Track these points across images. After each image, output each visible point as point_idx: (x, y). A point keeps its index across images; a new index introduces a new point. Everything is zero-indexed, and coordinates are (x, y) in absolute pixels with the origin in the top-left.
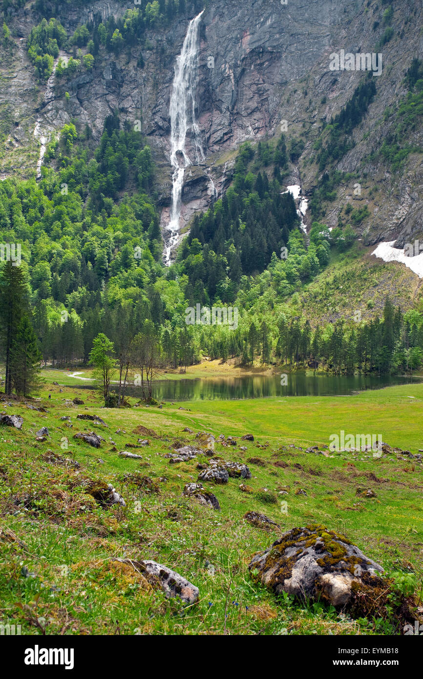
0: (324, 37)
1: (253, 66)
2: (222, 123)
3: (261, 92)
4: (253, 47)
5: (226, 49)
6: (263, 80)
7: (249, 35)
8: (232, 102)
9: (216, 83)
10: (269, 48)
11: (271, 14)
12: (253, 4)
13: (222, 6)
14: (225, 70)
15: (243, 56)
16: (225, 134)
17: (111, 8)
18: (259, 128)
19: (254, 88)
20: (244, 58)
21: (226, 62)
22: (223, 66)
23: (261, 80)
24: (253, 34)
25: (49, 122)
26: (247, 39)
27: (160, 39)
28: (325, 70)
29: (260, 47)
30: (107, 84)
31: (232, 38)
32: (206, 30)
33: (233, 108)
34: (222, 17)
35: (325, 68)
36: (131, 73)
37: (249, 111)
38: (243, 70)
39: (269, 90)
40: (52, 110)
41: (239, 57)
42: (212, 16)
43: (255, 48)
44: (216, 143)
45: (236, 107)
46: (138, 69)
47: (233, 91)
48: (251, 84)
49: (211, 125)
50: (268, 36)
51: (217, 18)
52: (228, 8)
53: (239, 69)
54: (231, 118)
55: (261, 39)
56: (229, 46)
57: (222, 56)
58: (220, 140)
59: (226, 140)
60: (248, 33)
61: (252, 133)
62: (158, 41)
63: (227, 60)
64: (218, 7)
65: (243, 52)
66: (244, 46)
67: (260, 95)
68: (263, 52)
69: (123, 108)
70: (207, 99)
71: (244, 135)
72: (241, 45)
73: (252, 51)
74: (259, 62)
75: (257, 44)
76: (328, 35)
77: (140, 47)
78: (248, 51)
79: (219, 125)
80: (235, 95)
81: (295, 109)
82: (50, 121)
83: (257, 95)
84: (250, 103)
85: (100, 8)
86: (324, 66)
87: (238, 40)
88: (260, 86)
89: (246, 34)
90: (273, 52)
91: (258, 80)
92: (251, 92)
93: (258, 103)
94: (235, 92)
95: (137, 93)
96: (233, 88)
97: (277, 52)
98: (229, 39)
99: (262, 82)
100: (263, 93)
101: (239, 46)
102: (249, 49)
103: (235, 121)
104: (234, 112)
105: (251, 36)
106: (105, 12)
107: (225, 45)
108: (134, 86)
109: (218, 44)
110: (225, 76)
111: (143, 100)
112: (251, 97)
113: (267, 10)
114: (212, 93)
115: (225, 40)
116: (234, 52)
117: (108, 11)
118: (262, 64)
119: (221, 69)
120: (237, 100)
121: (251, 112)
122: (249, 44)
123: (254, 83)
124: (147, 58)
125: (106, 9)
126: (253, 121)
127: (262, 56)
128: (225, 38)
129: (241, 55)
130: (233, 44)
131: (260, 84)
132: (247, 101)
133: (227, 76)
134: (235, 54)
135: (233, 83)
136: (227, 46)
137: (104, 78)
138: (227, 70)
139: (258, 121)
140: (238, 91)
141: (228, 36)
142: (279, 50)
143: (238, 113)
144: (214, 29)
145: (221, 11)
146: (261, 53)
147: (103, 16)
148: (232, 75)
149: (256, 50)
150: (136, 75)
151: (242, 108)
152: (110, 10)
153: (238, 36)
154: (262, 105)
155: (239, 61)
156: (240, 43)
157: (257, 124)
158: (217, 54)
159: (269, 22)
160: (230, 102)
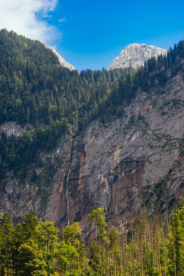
0: (175, 149)
1: (123, 173)
3: (130, 195)
5: (100, 162)
6: (132, 185)
7: (119, 149)
8: (107, 204)
9: (94, 189)
10: (135, 159)
11: (135, 132)
12: (121, 125)
13: (97, 128)
14: (101, 178)
15: (115, 166)
17: (14, 128)
19: (124, 191)
20: (116, 168)
21: (101, 173)
22: (99, 176)
23: (130, 184)
24: (122, 148)
26: (117, 152)
27: (49, 157)
28: (175, 177)
29: (128, 158)
30: (8, 196)
31: (105, 153)
32: (86, 147)
33: (109, 209)
34: (97, 137)
35: (175, 174)
36: (27, 187)
37: (121, 211)
38: (116, 177)
39: (135, 192)
41: (112, 167)
42: (89, 136)
43: (124, 159)
45: (110, 209)
46: (32, 183)
47: (108, 195)
48: (122, 188)
50: (133, 149)
51: (93, 137)
52: (101, 130)
53: (112, 177)
54: (107, 218)
55: (127, 152)
56: (104, 159)
57: (98, 168)
60: (118, 148)
61: (123, 229)
62: (48, 159)
63: (102, 171)
64: (94, 129)
65: (115, 163)
66: (115, 158)
67: (129, 196)
68: (130, 161)
70: (86, 204)
72: (113, 157)
73: (122, 162)
74: (128, 170)
75: (126, 156)
76: (177, 148)
77: (34, 165)
78: (118, 162)
80: (110, 198)
81: (151, 210)
83: (127, 197)
84: (122, 204)
85: (6, 128)
86: (174, 173)
87: (110, 154)
88: (129, 189)
89: (116, 149)
90: (138, 161)
91: (128, 185)
92: (122, 195)
94: (109, 196)
95: (31, 204)
96: (108, 192)
97: (142, 161)
98: (103, 155)
99: (131, 186)
100: (132, 195)
101: (112, 158)
102: (119, 160)
103: (110, 220)
104: (110, 211)
105: (120, 150)
106: (10, 131)
107: (99, 159)
108: (29, 198)
109: (94, 158)
110: (101, 183)
111: (35, 209)
112: (122, 199)
113: (132, 129)
114: (91, 198)
115: (100, 155)
116: (107, 164)
117: (12, 131)
118: (131, 171)
119: (97, 178)
120: (111, 202)
121: (123, 212)
122: (119, 157)
123: (125, 187)
124: (39, 173)
125: (10, 129)
126: (125, 219)
127: (130, 165)
128: (99, 153)
129: (114, 166)
130: (106, 157)
131: (129, 188)
132: (120, 202)
133: (103, 183)
134: (108, 165)
135: (108, 188)
136: (101, 160)
137: (6, 193)
138: (102, 178)
139: (128, 218)
140: (112, 195)
141: (101, 152)
142: (143, 160)
143: (112, 213)
144: (91, 147)
145: (96, 132)
146: (129, 162)
147: (8, 135)
148: (107, 182)
149: (125, 161)
150: (30, 188)
151: (116, 209)
152: (13, 129)
153: (110, 151)
154: (131, 205)
155: (112, 170)
156: (112, 156)
157: (127, 221)
158: (94, 167)
159: (134, 138)
160: (106, 204)
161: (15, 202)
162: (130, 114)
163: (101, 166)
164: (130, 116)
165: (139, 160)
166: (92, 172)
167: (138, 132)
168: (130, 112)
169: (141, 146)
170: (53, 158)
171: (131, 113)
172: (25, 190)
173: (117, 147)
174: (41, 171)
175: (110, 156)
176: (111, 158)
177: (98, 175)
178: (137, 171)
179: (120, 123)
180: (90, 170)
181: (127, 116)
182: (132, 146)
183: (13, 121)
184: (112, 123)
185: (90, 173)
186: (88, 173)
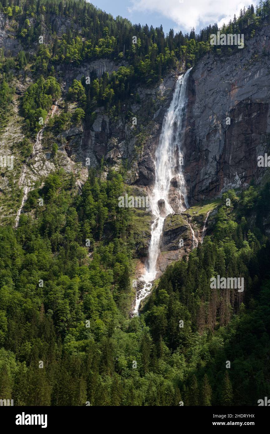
1: (241, 117)
2: (209, 172)
3: (249, 142)
4: (242, 99)
5: (213, 102)
6: (252, 131)
7: (237, 88)
8: (219, 151)
9: (203, 133)
10: (257, 100)
11: (259, 69)
12: (241, 60)
13: (211, 63)
14: (213, 120)
15: (231, 108)
16: (212, 183)
17: (107, 66)
18: (247, 177)
19: (242, 137)
20: (232, 110)
21: (213, 114)
22: (211, 117)
23: (249, 130)
24: (241, 87)
25: (34, 173)
26: (235, 92)
27: (149, 93)
29: (248, 99)
30: (95, 135)
31: (220, 91)
32: (195, 84)
33: (220, 157)
34: (211, 72)
36: (120, 125)
37: (237, 160)
39: (256, 139)
40: (38, 161)
41: (227, 109)
42: (201, 71)
43: (243, 100)
44: (202, 192)
45: (223, 157)
47: (220, 141)
48: (239, 135)
49: (197, 174)
50: (256, 88)
51: (206, 73)
52: (217, 64)
54: (219, 167)
55: (249, 92)
56: (218, 98)
57: (210, 108)
58: (207, 189)
59: (212, 189)
60: (236, 87)
61: (239, 182)
62: (147, 95)
63: (215, 111)
64: (207, 63)
65: (231, 104)
66: (232, 98)
68: (251, 104)
69: (109, 158)
70: (193, 149)
71: (231, 184)
72: (230, 97)
73: (241, 103)
74: (247, 113)
75: (245, 97)
78: (236, 103)
79: (206, 174)
80: (223, 145)
82: (35, 171)
83: (244, 144)
84: (238, 153)
85: (97, 67)
87: (226, 93)
88: (248, 136)
89: (234, 87)
90: (261, 103)
91: (246, 130)
92: (239, 142)
93: (246, 152)
94: (223, 142)
95: (124, 144)
96: (221, 138)
97: (265, 104)
98: (217, 92)
99: (250, 132)
100: (251, 143)
101: (228, 98)
102: (237, 101)
103: (222, 170)
104: (222, 161)
105: (239, 89)
106: (100, 70)
107: (212, 98)
108: (121, 138)
109: (206, 97)
110: (212, 126)
111: (129, 150)
112: (239, 146)
113: (255, 65)
114: (199, 143)
115: (213, 93)
116: (222, 104)
117: (104, 69)
118: (250, 115)
119: (208, 120)
120: (225, 149)
121: (239, 161)
122: (237, 97)
123: (242, 133)
124: (136, 111)
125: (102, 67)
126: (241, 170)
127: (250, 108)
128: (213, 91)
129: (229, 107)
130: (221, 96)
131: (248, 134)
132: (235, 150)
133: (215, 127)
134: (223, 106)
135: (221, 133)
136: (215, 99)
137: (93, 131)
138: (215, 121)
139: (245, 170)
140: (225, 141)
141: (216, 89)
142: (268, 102)
143: (225, 162)
144: (203, 84)
145: (210, 66)
146: (249, 104)
147: (99, 73)
148: (220, 125)
149: (244, 102)
150: (124, 127)
151: (230, 157)
152: (105, 68)
153: (226, 89)
154: (250, 154)
155: (227, 113)
156: (228, 96)
157: (244, 173)
158: (205, 107)
159: (257, 76)
160: (217, 151)
161: (103, 143)
162: (252, 49)
163: (214, 106)
164: (253, 51)
165: (263, 102)
166: (202, 113)
167: (262, 70)
168: (252, 47)
169: (265, 86)
170: (154, 94)
171: (254, 48)
172: (117, 128)
173: (235, 85)
174: (138, 108)
175: (225, 96)
176: (226, 98)
177: (209, 116)
178: (259, 115)
179: (241, 59)
180: (200, 110)
181: (249, 51)
182: (254, 85)
183: (106, 59)
184: (231, 57)
185: (199, 114)
186: (197, 114)
